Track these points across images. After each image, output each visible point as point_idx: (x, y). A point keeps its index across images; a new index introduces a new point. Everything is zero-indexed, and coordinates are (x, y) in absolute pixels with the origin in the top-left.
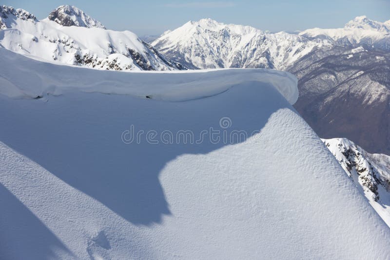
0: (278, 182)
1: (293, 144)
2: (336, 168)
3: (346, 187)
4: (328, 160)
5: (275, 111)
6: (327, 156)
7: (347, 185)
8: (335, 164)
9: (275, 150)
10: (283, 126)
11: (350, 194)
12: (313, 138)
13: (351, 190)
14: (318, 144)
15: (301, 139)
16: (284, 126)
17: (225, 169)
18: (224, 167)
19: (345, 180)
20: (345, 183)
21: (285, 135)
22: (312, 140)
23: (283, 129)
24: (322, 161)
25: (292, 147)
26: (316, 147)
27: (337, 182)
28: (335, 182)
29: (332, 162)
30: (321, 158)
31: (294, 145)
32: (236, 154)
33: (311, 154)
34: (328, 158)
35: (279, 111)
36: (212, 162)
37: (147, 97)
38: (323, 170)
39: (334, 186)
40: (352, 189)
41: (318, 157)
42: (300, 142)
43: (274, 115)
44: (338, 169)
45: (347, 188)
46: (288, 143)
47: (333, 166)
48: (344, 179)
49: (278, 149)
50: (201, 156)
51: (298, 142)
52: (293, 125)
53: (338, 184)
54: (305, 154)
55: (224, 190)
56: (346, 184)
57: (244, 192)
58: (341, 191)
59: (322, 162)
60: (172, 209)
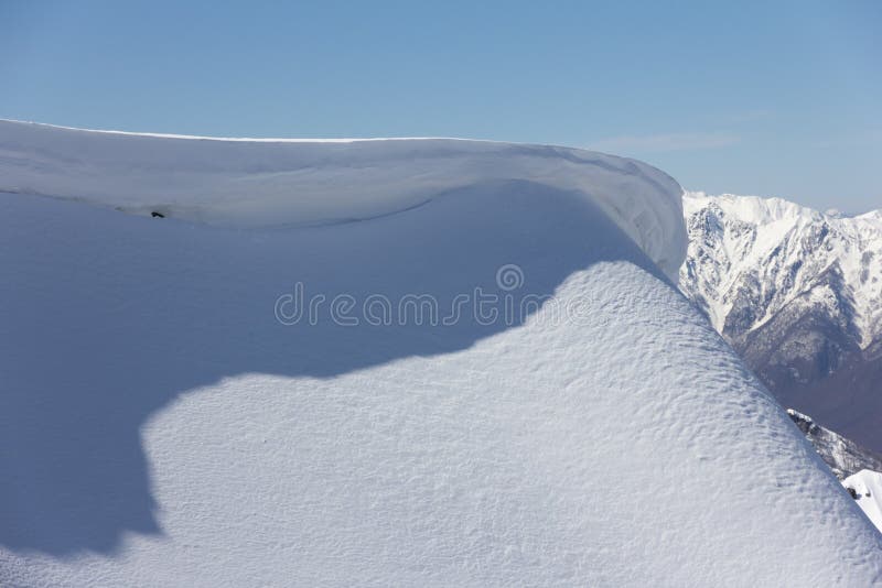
0: (569, 468)
1: (632, 359)
2: (775, 435)
3: (801, 490)
4: (748, 412)
5: (584, 267)
6: (750, 399)
7: (808, 485)
8: (773, 424)
9: (568, 376)
10: (606, 309)
11: (816, 509)
12: (705, 348)
13: (818, 500)
14: (722, 365)
15: (660, 349)
16: (610, 308)
17: (389, 423)
18: (382, 419)
19: (804, 471)
20: (800, 479)
21: (608, 335)
22: (697, 352)
23: (604, 316)
24: (727, 412)
25: (629, 370)
26: (712, 374)
27: (770, 474)
28: (765, 473)
29: (762, 418)
30: (724, 405)
31: (634, 366)
32: (433, 383)
33: (691, 392)
34: (749, 407)
35: (594, 269)
36: (344, 402)
37: (155, 214)
38: (728, 439)
39: (760, 484)
40: (823, 498)
41: (714, 401)
42: (656, 356)
43: (578, 278)
44: (781, 439)
45: (806, 493)
46: (614, 358)
47: (767, 431)
48: (798, 468)
49: (580, 374)
50: (310, 382)
51: (650, 354)
52: (639, 308)
53: (774, 481)
54: (670, 393)
55: (371, 481)
56: (804, 482)
57: (445, 490)
58: (781, 501)
59: (728, 417)
60: (168, 521)
